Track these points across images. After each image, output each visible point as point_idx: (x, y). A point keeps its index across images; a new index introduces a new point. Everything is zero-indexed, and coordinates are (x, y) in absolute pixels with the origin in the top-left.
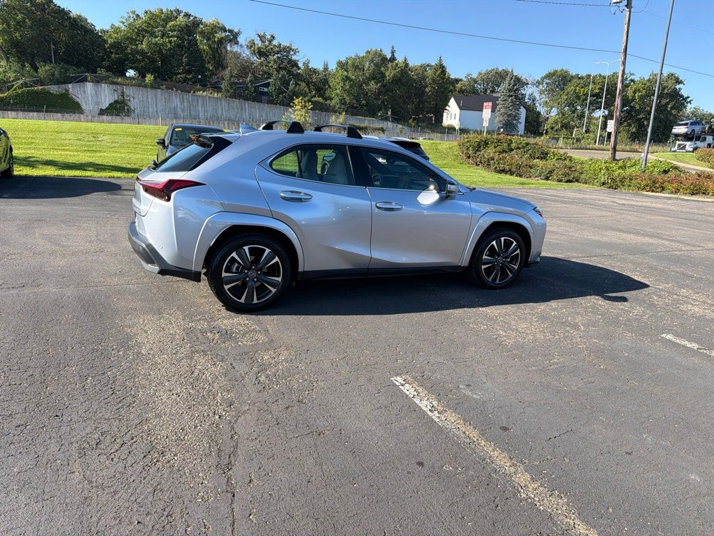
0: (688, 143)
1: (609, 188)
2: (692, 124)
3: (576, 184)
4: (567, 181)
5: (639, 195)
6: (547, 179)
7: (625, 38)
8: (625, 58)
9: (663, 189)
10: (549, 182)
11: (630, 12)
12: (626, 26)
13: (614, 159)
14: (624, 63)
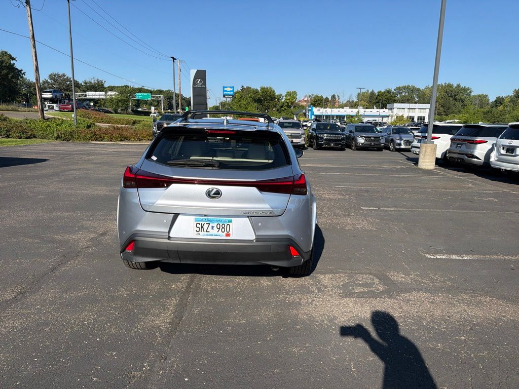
0: (55, 105)
1: (63, 140)
2: (55, 91)
3: (34, 139)
4: (27, 138)
5: (88, 143)
6: (8, 137)
7: (31, 27)
8: (34, 43)
9: (102, 139)
10: (9, 139)
11: (30, 8)
12: (29, 18)
13: (44, 119)
14: (34, 46)
